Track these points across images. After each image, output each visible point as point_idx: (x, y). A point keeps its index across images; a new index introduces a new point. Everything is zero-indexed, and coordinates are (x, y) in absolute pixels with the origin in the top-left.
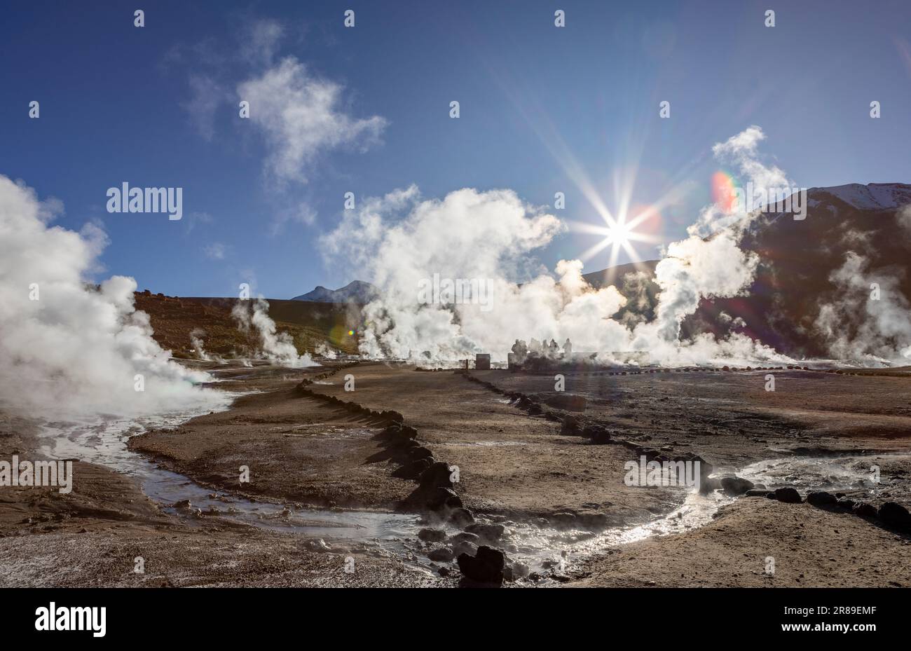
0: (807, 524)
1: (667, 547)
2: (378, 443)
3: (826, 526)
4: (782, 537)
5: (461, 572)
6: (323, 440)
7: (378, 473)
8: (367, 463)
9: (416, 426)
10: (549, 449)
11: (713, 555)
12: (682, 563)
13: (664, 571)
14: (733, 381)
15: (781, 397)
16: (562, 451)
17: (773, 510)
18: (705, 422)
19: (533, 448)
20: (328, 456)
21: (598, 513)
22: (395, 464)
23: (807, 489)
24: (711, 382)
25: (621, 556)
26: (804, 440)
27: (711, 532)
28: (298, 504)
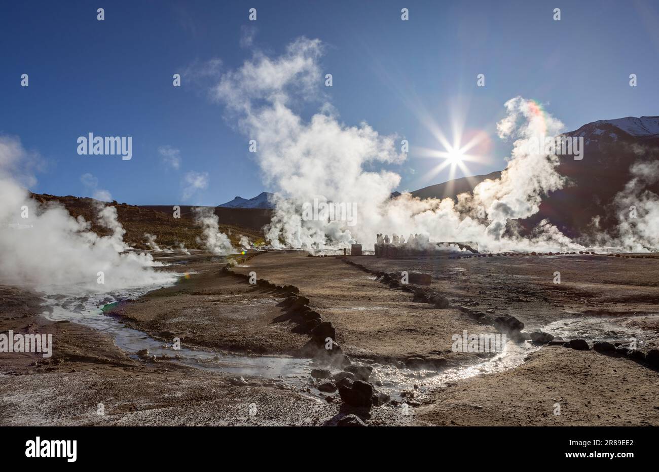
0: (593, 366)
1: (491, 381)
2: (281, 308)
3: (607, 367)
4: (574, 374)
5: (342, 399)
6: (242, 307)
7: (281, 329)
8: (273, 323)
9: (308, 296)
10: (405, 312)
11: (525, 387)
12: (502, 394)
13: (488, 398)
14: (539, 263)
15: (574, 274)
16: (414, 314)
17: (568, 355)
18: (518, 292)
19: (393, 311)
20: (246, 318)
21: (441, 358)
22: (293, 323)
23: (593, 340)
24: (523, 263)
25: (457, 388)
26: (592, 305)
27: (523, 371)
28: (225, 352)
